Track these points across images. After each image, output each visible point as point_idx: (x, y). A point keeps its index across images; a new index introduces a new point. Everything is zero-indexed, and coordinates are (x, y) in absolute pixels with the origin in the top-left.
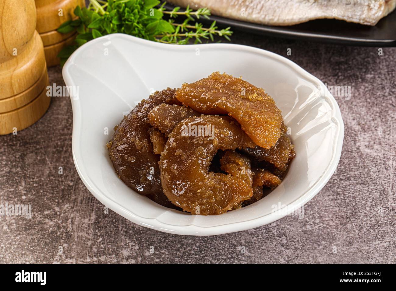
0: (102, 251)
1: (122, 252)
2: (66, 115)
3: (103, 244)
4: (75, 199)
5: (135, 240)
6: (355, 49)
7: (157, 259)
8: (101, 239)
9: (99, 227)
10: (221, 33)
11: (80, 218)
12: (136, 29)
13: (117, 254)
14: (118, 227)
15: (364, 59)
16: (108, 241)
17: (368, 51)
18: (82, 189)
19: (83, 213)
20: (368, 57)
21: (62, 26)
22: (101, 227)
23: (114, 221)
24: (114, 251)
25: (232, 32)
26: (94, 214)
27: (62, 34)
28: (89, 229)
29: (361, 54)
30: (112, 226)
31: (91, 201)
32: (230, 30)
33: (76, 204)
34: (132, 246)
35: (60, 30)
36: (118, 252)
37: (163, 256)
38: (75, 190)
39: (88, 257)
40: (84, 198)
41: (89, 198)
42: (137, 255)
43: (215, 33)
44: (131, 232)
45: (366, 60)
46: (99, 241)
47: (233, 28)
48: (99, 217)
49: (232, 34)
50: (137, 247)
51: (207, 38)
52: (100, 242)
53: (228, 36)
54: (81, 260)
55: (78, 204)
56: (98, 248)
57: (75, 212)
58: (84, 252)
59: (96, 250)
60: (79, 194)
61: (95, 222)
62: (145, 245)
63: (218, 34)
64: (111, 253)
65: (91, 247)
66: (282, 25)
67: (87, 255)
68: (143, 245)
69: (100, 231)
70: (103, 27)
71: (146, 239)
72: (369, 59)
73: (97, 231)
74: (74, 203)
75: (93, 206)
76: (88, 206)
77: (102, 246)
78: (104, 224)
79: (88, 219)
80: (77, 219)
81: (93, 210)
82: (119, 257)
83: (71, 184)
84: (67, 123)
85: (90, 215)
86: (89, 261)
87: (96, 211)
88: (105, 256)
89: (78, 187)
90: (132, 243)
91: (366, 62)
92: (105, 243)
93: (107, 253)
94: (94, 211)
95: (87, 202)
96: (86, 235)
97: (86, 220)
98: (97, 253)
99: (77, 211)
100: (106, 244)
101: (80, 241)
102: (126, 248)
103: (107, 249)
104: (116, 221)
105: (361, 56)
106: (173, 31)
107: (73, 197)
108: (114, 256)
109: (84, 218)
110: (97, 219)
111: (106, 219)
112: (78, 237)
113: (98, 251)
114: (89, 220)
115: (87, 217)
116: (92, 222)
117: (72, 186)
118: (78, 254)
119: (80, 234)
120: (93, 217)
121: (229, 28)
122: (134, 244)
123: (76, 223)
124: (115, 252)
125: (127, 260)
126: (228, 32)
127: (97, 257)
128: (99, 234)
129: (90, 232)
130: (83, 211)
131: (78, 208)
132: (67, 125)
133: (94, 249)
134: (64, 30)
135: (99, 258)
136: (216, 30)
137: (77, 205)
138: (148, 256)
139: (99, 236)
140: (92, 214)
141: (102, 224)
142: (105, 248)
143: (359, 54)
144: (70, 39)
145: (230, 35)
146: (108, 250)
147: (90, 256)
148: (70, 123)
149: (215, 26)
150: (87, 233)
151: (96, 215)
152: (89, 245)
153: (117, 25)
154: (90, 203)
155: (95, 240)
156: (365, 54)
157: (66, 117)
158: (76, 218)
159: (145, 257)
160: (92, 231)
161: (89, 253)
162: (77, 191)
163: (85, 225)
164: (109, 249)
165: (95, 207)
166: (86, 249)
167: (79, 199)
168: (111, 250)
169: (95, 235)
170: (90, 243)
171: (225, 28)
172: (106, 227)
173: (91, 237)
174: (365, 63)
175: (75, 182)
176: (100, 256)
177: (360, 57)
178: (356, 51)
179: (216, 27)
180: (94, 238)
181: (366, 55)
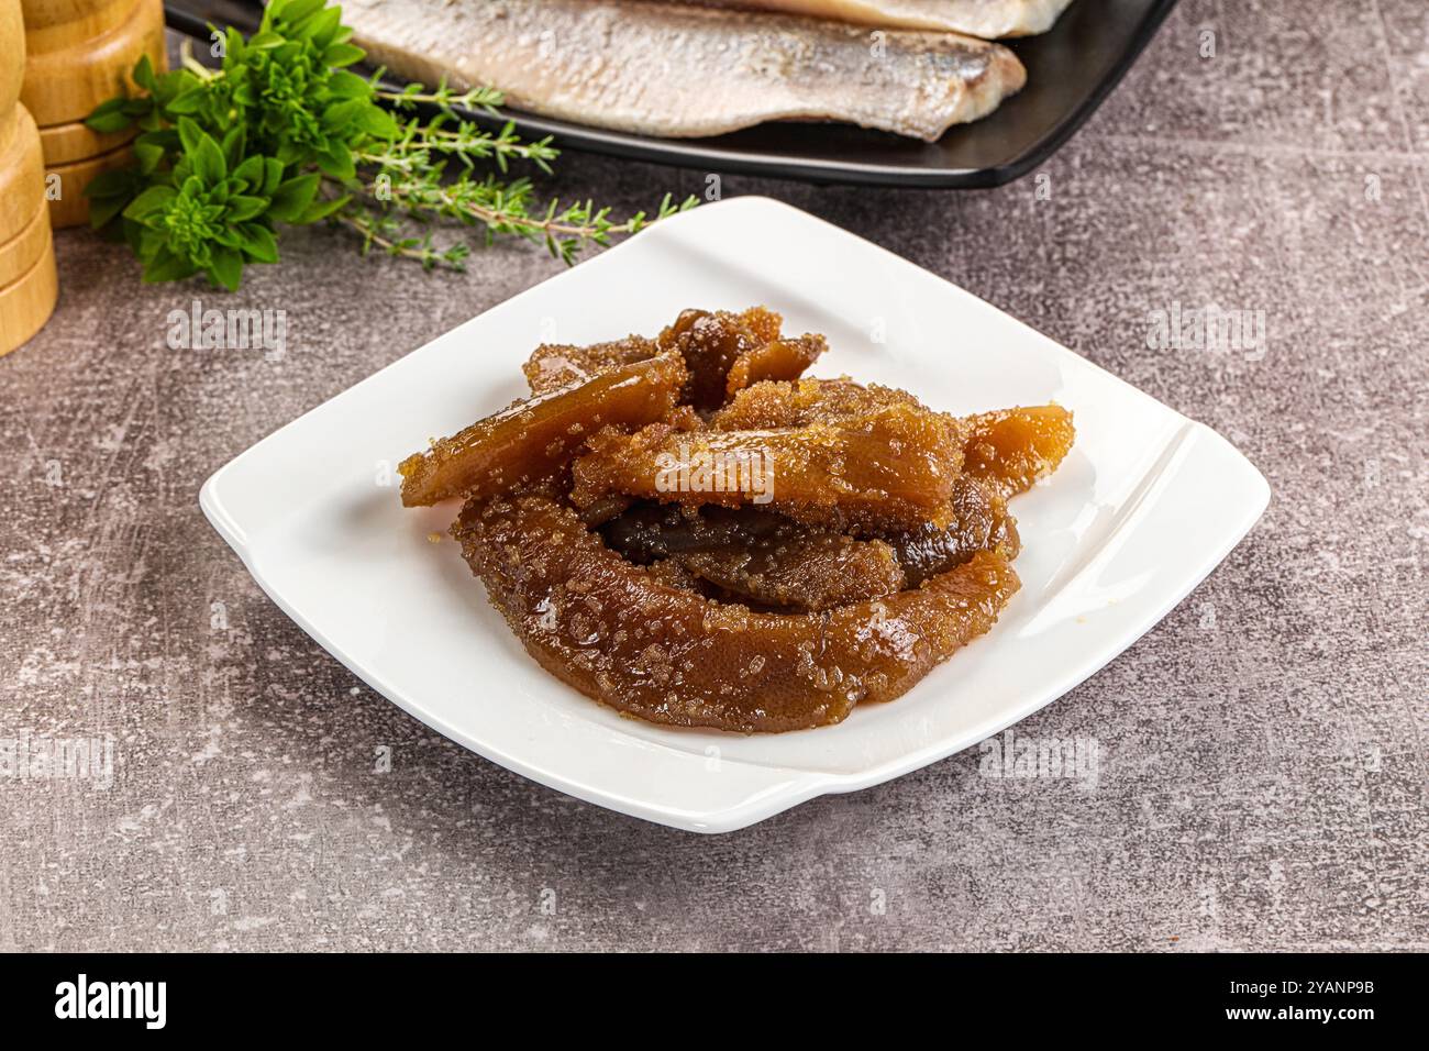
0: (152, 647)
1: (208, 649)
2: (93, 339)
3: (158, 630)
4: (96, 529)
5: (245, 623)
6: (887, 217)
7: (298, 668)
8: (154, 620)
9: (151, 593)
10: (525, 152)
11: (104, 571)
12: (296, 117)
13: (193, 655)
14: (203, 594)
15: (908, 240)
16: (173, 624)
17: (922, 221)
18: (117, 507)
19: (114, 560)
20: (920, 236)
21: (99, 112)
22: (156, 592)
23: (195, 580)
24: (185, 648)
25: (558, 152)
26: (142, 562)
27: (97, 133)
28: (126, 596)
29: (902, 229)
30: (188, 591)
31: (139, 535)
32: (549, 146)
33: (96, 539)
34: (235, 638)
35: (94, 122)
36: (195, 650)
37: (316, 663)
38: (97, 509)
39: (115, 660)
40: (118, 526)
41: (134, 527)
42: (247, 658)
43: (513, 151)
44: (236, 605)
45: (914, 242)
46: (147, 624)
47: (559, 142)
48: (156, 571)
49: (558, 157)
50: (249, 640)
51: (490, 154)
52: (151, 627)
53: (547, 161)
54: (97, 665)
55: (103, 541)
56: (143, 640)
57: (92, 559)
58: (107, 648)
59: (138, 645)
60: (108, 518)
61: (142, 582)
62: (269, 636)
63: (519, 154)
64: (178, 651)
65: (126, 637)
66: (691, 135)
67: (114, 654)
68: (265, 635)
69: (153, 601)
70: (210, 115)
71: (275, 622)
72: (923, 242)
73: (146, 601)
74: (92, 537)
75: (143, 545)
76: (129, 544)
77: (156, 635)
78: (167, 586)
79: (124, 575)
80: (96, 573)
81: (140, 555)
82: (197, 662)
83: (90, 495)
84: (95, 357)
85: (132, 566)
86: (118, 667)
87: (149, 558)
88: (161, 659)
89: (107, 503)
90: (238, 631)
91: (915, 247)
92: (163, 630)
93: (167, 650)
94: (143, 557)
95: (126, 536)
96: (117, 611)
97: (121, 577)
98: (141, 652)
99: (98, 555)
100: (166, 632)
101: (98, 622)
102: (217, 642)
103: (167, 642)
104: (199, 581)
105: (903, 234)
106: (400, 135)
107: (91, 524)
108: (184, 658)
109: (116, 572)
110: (148, 575)
111: (175, 575)
112: (94, 613)
113: (143, 647)
114: (128, 577)
115: (123, 570)
116: (137, 581)
117: (91, 500)
118: (89, 652)
119: (101, 607)
120: (140, 569)
121: (549, 139)
122: (242, 634)
123: (92, 583)
124: (189, 649)
125: (218, 668)
126: (548, 153)
127: (140, 660)
128: (150, 608)
129: (126, 603)
130: (113, 555)
131: (100, 549)
132: (94, 361)
133: (133, 642)
134: (104, 122)
135: (145, 662)
136: (514, 143)
137: (98, 543)
138: (277, 663)
139: (151, 613)
140: (136, 564)
141: (161, 586)
142: (163, 641)
143: (897, 228)
144: (121, 153)
145: (552, 157)
146: (171, 645)
147: (120, 658)
148: (101, 356)
149: (512, 135)
150: (118, 606)
151: (148, 564)
152: (121, 632)
153: (247, 108)
154: (134, 539)
155: (137, 622)
156: (914, 228)
157: (93, 344)
158: (92, 570)
159: (268, 662)
160: (134, 601)
161: (118, 651)
162: (104, 510)
163: (114, 588)
164: (173, 641)
165: (146, 548)
166: (111, 641)
167: (107, 529)
168: (178, 644)
169: (139, 610)
170: (123, 628)
171: (538, 141)
172: (172, 593)
173: (128, 615)
174: (911, 250)
175: (100, 492)
176: (148, 657)
177: (900, 237)
178: (890, 221)
179: (517, 138)
180: (137, 617)
181: (917, 233)
